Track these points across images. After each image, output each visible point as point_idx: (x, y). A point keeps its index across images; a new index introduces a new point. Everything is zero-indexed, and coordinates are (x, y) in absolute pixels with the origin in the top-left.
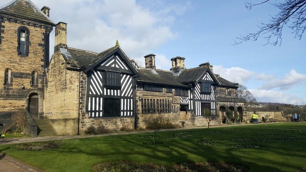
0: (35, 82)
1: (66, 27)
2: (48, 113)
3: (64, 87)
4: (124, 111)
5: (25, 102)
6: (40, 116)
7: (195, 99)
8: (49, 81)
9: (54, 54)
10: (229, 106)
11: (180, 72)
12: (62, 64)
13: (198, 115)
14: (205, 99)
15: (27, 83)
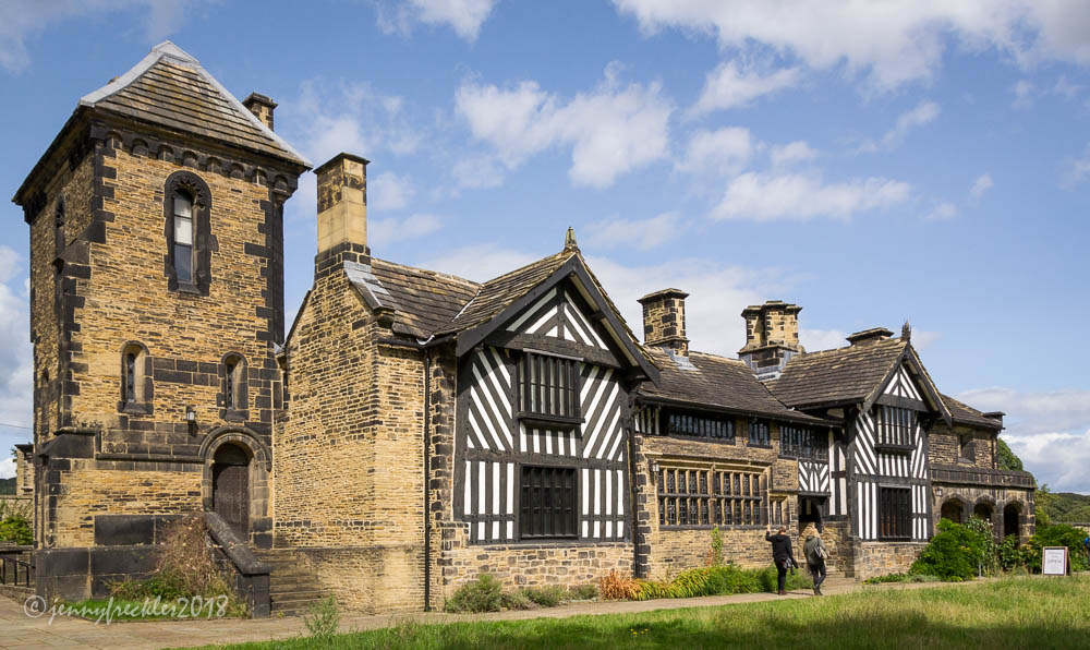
0: (235, 400)
1: (365, 173)
2: (290, 524)
3: (369, 419)
4: (591, 518)
5: (200, 479)
6: (258, 533)
7: (857, 472)
8: (292, 395)
9: (315, 287)
10: (974, 500)
11: (783, 364)
12: (356, 326)
13: (868, 537)
14: (891, 472)
15: (204, 404)
